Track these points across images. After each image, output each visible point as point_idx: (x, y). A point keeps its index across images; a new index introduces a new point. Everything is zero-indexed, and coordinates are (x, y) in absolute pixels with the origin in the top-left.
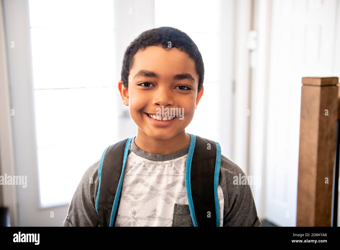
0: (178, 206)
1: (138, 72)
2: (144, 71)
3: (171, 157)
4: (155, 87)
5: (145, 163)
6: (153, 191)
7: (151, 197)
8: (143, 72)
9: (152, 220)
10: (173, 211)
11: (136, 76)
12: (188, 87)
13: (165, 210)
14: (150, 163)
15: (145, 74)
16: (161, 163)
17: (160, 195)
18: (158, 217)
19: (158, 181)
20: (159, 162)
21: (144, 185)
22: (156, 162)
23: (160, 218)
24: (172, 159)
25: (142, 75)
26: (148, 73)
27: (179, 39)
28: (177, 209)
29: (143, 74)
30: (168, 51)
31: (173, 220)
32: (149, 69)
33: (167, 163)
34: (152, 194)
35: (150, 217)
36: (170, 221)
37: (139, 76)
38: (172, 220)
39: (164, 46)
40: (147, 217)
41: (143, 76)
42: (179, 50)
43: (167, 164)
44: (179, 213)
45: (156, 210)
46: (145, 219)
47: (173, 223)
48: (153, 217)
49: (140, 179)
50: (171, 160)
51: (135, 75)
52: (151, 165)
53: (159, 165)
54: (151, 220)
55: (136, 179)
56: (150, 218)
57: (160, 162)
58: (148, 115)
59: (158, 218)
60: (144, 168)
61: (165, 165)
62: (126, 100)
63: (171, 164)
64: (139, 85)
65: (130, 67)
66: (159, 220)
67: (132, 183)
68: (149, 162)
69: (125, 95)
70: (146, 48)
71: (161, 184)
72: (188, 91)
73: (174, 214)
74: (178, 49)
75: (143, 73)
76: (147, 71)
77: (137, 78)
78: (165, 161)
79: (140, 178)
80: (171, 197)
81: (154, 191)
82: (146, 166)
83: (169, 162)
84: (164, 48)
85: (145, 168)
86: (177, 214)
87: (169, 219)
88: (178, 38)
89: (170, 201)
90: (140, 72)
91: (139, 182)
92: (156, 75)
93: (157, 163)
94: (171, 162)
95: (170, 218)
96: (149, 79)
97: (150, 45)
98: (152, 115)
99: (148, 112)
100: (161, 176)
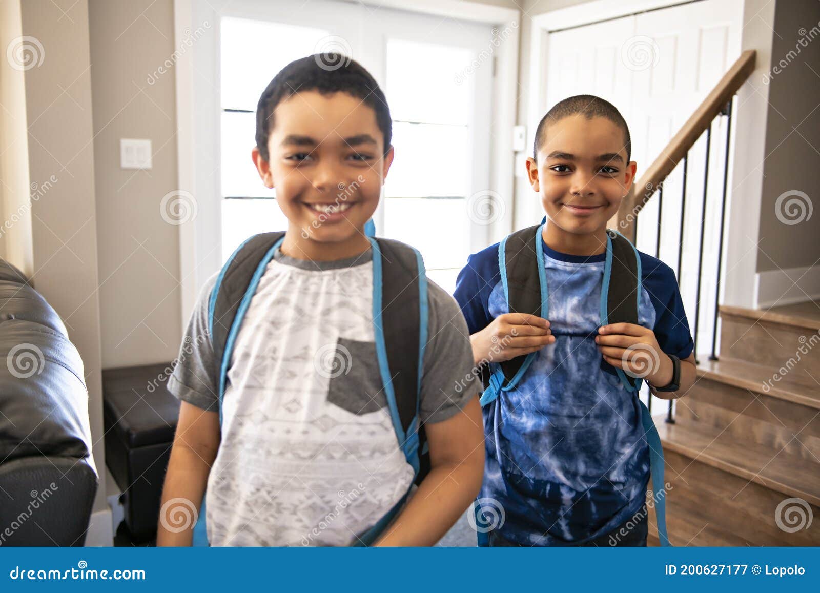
0: (342, 342)
1: (284, 138)
4: (314, 160)
5: (292, 272)
6: (303, 318)
9: (301, 362)
11: (282, 144)
14: (300, 272)
15: (296, 141)
16: (318, 274)
17: (314, 323)
19: (312, 302)
20: (314, 272)
24: (335, 269)
26: (302, 140)
30: (329, 99)
35: (298, 358)
37: (287, 145)
40: (293, 357)
41: (294, 145)
43: (327, 275)
48: (303, 358)
49: (284, 297)
52: (302, 277)
53: (314, 276)
55: (277, 298)
58: (309, 205)
60: (291, 280)
61: (324, 277)
62: (267, 179)
63: (333, 276)
64: (288, 158)
65: (271, 129)
67: (272, 305)
69: (265, 171)
71: (317, 306)
76: (299, 136)
80: (331, 327)
81: (306, 317)
82: (294, 278)
83: (331, 274)
84: (322, 94)
89: (331, 333)
90: (288, 137)
91: (281, 303)
92: (314, 141)
93: (311, 273)
94: (335, 274)
96: (303, 149)
97: (300, 90)
98: (314, 204)
99: (308, 201)
100: (317, 295)
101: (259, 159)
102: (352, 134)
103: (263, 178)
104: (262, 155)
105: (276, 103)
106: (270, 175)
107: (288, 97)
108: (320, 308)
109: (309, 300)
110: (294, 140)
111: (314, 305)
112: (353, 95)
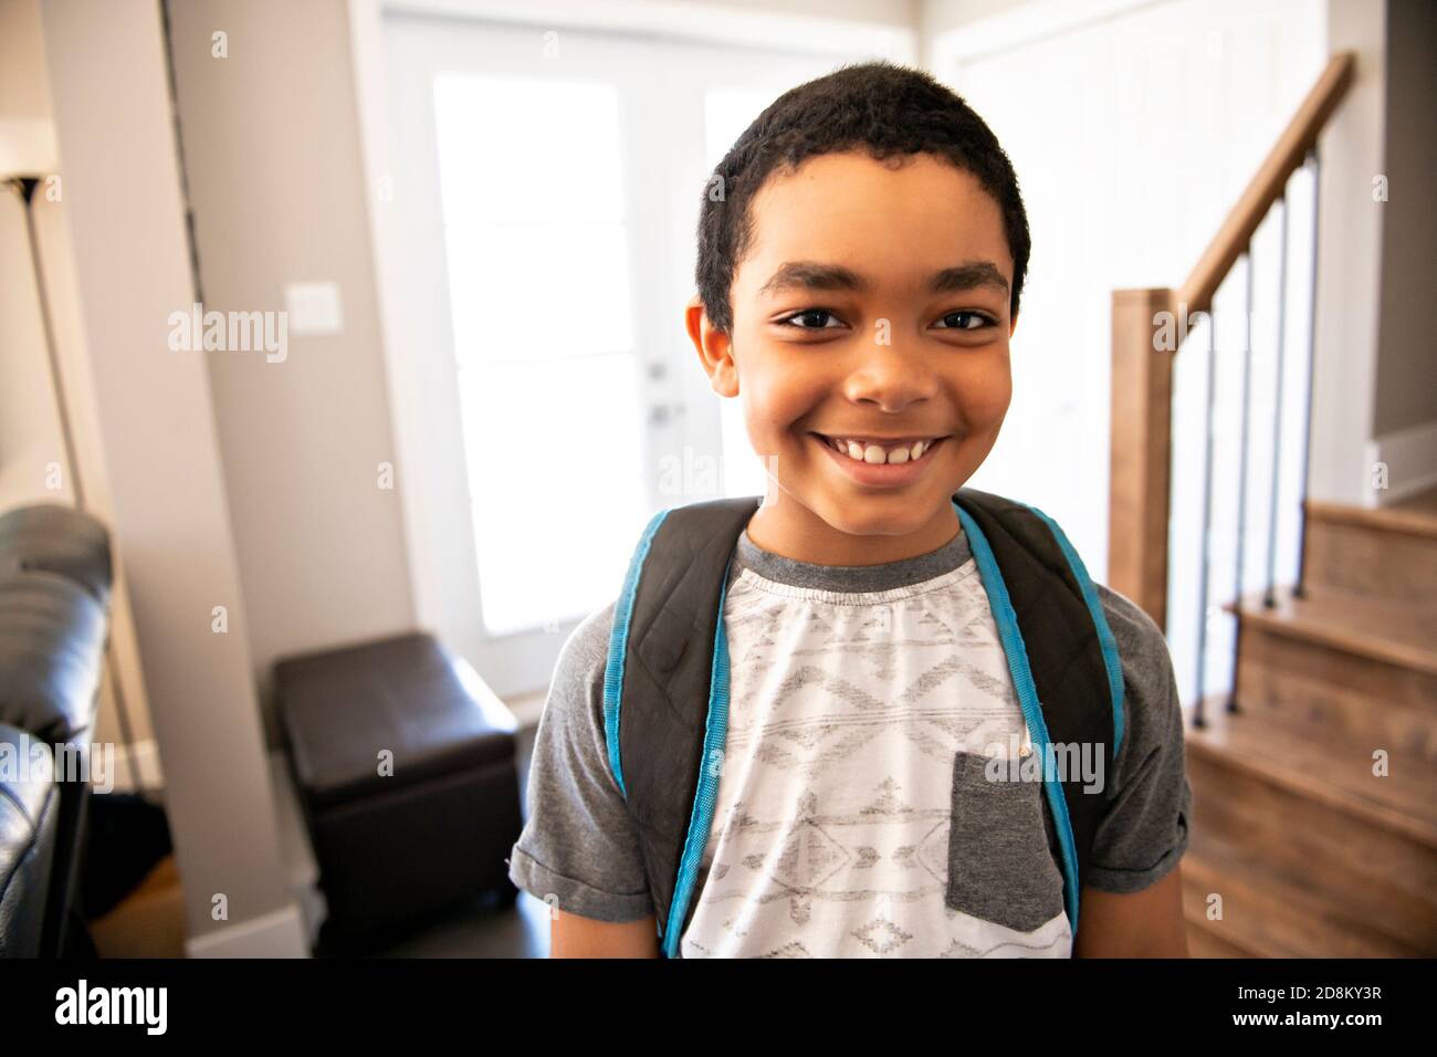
0: (968, 763)
1: (775, 271)
2: (801, 265)
3: (909, 575)
4: (850, 327)
5: (812, 603)
6: (866, 712)
7: (864, 732)
8: (801, 270)
9: (881, 822)
10: (951, 778)
11: (767, 286)
12: (986, 313)
13: (920, 781)
14: (833, 600)
15: (808, 278)
16: (877, 598)
17: (895, 722)
18: (899, 809)
19: (880, 669)
20: (866, 595)
21: (829, 690)
22: (856, 595)
23: (910, 811)
24: (915, 583)
25: (795, 284)
26: (823, 275)
27: (936, 115)
28: (964, 773)
29: (799, 278)
30: (898, 169)
31: (953, 812)
32: (823, 256)
33: (899, 596)
34: (865, 722)
35: (874, 812)
36: (943, 819)
37: (782, 289)
38: (949, 814)
39: (877, 149)
40: (862, 812)
41: (800, 289)
42: (939, 164)
43: (898, 599)
44: (972, 786)
45: (892, 780)
46: (855, 823)
47: (952, 826)
48: (883, 812)
49: (808, 667)
50: (910, 584)
51: (763, 284)
52: (841, 612)
53: (870, 606)
54: (876, 823)
55: (794, 672)
56: (871, 816)
57: (871, 594)
58: (827, 441)
59: (904, 811)
60: (817, 622)
61: (894, 605)
62: (722, 374)
63: (915, 601)
64: (782, 322)
65: (739, 249)
66: (907, 820)
67: (784, 690)
68: (828, 597)
69: (716, 355)
70: (800, 165)
71: (892, 678)
72: (986, 335)
73: (955, 792)
74: (935, 159)
75: (799, 274)
76: (815, 267)
77: (774, 296)
78: (891, 589)
79: (805, 665)
80: (933, 726)
81: (872, 708)
82: (822, 615)
83: (908, 594)
84: (878, 159)
85: (817, 624)
86: (966, 792)
87: (938, 811)
88: (932, 113)
89: (933, 742)
90: (784, 270)
91: (805, 682)
92: (855, 278)
93: (861, 598)
94: (916, 594)
95: (939, 807)
96: (824, 298)
97: (815, 151)
98: (844, 440)
99: (828, 430)
100: (886, 649)
101: (705, 325)
102: (953, 261)
103: (711, 369)
104: (712, 317)
105: (755, 186)
106: (730, 363)
107: (786, 165)
108: (901, 681)
109: (868, 665)
110: (798, 275)
111: (884, 675)
112: (955, 162)
